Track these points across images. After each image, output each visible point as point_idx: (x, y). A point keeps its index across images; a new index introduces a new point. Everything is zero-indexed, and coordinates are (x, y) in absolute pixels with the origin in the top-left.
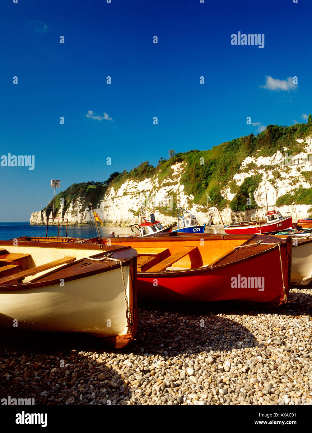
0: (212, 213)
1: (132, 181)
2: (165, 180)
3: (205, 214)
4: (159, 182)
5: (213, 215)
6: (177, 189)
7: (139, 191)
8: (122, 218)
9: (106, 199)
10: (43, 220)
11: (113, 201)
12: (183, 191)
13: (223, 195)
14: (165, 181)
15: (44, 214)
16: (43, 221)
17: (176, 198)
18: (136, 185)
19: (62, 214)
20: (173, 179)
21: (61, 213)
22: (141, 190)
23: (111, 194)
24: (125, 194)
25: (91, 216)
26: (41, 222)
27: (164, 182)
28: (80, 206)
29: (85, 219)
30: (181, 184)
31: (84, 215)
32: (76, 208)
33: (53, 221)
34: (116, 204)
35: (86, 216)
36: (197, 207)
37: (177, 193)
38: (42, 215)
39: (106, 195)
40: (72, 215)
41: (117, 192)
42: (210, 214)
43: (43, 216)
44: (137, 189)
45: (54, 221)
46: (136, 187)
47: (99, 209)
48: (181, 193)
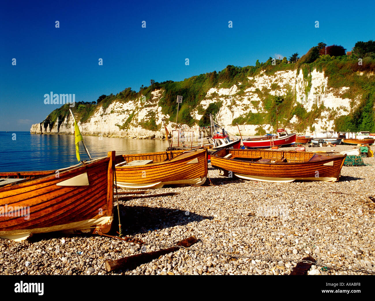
0: (184, 129)
1: (118, 102)
3: (179, 129)
4: (141, 104)
6: (156, 109)
9: (95, 116)
10: (42, 130)
12: (161, 111)
13: (192, 116)
17: (155, 117)
18: (122, 106)
19: (58, 126)
20: (153, 102)
22: (125, 109)
23: (100, 112)
24: (112, 112)
25: (83, 128)
27: (145, 104)
28: (74, 120)
30: (159, 106)
32: (70, 122)
34: (104, 119)
36: (172, 124)
37: (156, 112)
39: (96, 112)
40: (66, 127)
41: (105, 110)
43: (42, 127)
44: (122, 109)
45: (51, 131)
47: (90, 123)
48: (159, 113)
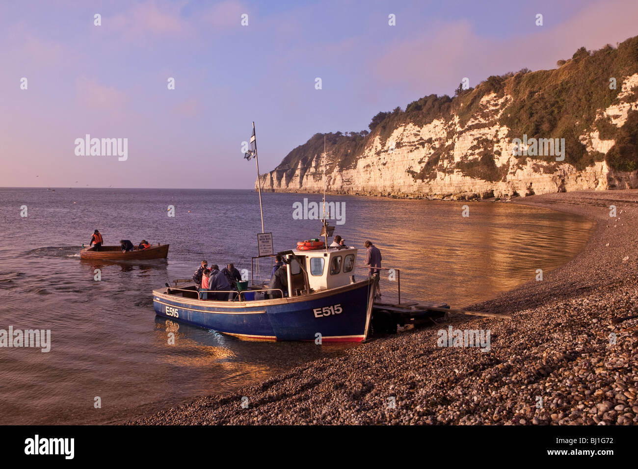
0: (565, 176)
1: (411, 124)
2: (472, 119)
3: (552, 175)
4: (462, 123)
5: (566, 177)
6: (494, 134)
7: (423, 140)
8: (393, 184)
9: (366, 154)
10: (273, 185)
11: (378, 158)
12: (506, 137)
13: (584, 143)
14: (473, 122)
15: (275, 175)
16: (273, 187)
17: (493, 149)
18: (419, 131)
19: (300, 176)
20: (487, 118)
21: (298, 176)
22: (426, 138)
23: (374, 147)
24: (399, 145)
25: (343, 180)
26: (270, 188)
27: (470, 123)
28: (327, 165)
29: (333, 184)
30: (501, 126)
31: (333, 178)
32: (320, 169)
33: (286, 187)
34: (383, 161)
35: (335, 180)
36: (535, 164)
37: (495, 140)
38: (272, 178)
39: (367, 148)
40: (314, 178)
41: (385, 143)
42: (560, 176)
43: (274, 179)
44: (419, 137)
45: (288, 186)
46: (418, 133)
47: (356, 170)
48: (502, 141)
